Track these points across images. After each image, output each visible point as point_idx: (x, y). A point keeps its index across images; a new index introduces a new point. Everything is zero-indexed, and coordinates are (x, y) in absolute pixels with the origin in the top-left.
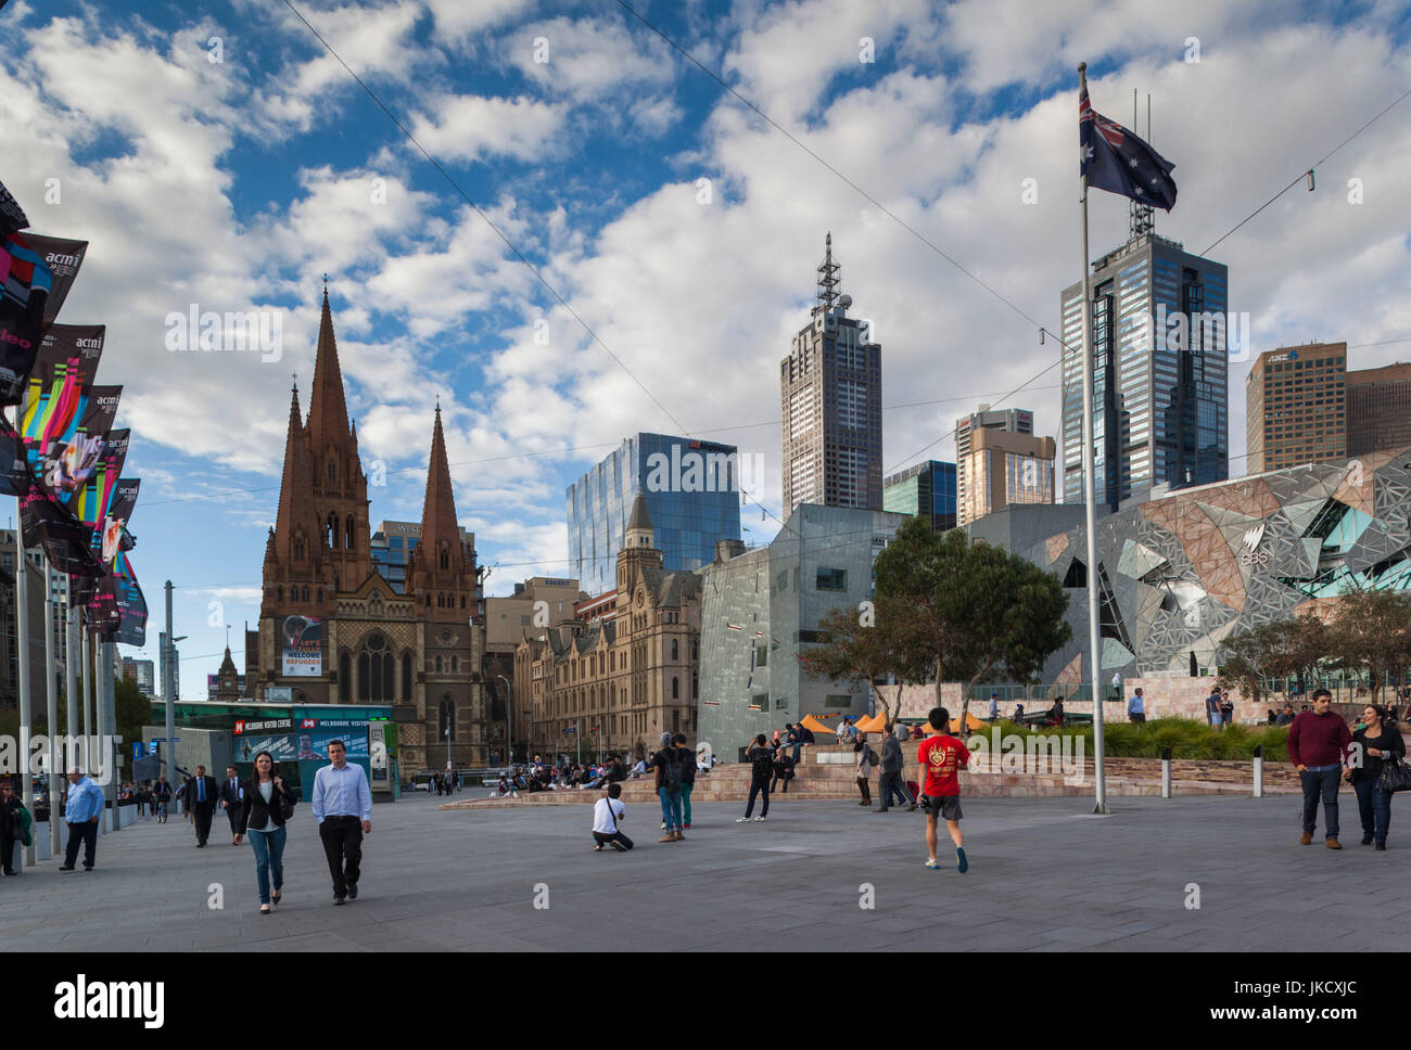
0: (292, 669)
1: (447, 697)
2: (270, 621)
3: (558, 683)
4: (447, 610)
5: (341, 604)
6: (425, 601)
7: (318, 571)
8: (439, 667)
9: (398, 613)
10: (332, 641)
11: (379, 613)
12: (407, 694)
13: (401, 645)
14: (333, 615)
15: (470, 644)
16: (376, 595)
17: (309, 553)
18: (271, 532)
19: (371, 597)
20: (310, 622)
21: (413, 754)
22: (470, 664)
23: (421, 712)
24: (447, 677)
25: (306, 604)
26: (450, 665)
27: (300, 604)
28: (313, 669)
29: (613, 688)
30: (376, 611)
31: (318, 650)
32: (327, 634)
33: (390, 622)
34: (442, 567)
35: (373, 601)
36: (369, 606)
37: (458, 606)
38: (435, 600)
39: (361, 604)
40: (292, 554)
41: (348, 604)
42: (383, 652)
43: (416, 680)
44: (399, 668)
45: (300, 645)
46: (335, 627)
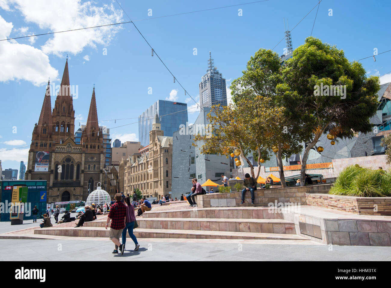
0: (38, 169)
1: (91, 178)
2: (32, 153)
3: (132, 173)
4: (93, 149)
5: (57, 147)
6: (86, 147)
7: (50, 137)
8: (89, 168)
9: (76, 150)
10: (53, 160)
11: (70, 150)
12: (78, 177)
13: (76, 161)
14: (53, 151)
15: (100, 160)
16: (69, 145)
17: (48, 131)
18: (36, 125)
19: (67, 145)
20: (46, 153)
21: (78, 197)
22: (100, 167)
23: (82, 183)
24: (92, 171)
25: (45, 148)
26: (93, 167)
27: (43, 147)
28: (45, 169)
29: (148, 174)
30: (69, 150)
31: (48, 163)
32: (51, 157)
33: (73, 153)
34: (92, 136)
35: (68, 147)
36: (67, 148)
37: (97, 148)
38: (89, 146)
39: (64, 148)
40: (42, 131)
41: (59, 148)
42: (70, 163)
43: (81, 172)
44: (75, 169)
45: (41, 161)
46: (54, 155)
